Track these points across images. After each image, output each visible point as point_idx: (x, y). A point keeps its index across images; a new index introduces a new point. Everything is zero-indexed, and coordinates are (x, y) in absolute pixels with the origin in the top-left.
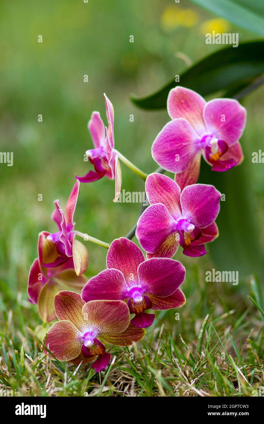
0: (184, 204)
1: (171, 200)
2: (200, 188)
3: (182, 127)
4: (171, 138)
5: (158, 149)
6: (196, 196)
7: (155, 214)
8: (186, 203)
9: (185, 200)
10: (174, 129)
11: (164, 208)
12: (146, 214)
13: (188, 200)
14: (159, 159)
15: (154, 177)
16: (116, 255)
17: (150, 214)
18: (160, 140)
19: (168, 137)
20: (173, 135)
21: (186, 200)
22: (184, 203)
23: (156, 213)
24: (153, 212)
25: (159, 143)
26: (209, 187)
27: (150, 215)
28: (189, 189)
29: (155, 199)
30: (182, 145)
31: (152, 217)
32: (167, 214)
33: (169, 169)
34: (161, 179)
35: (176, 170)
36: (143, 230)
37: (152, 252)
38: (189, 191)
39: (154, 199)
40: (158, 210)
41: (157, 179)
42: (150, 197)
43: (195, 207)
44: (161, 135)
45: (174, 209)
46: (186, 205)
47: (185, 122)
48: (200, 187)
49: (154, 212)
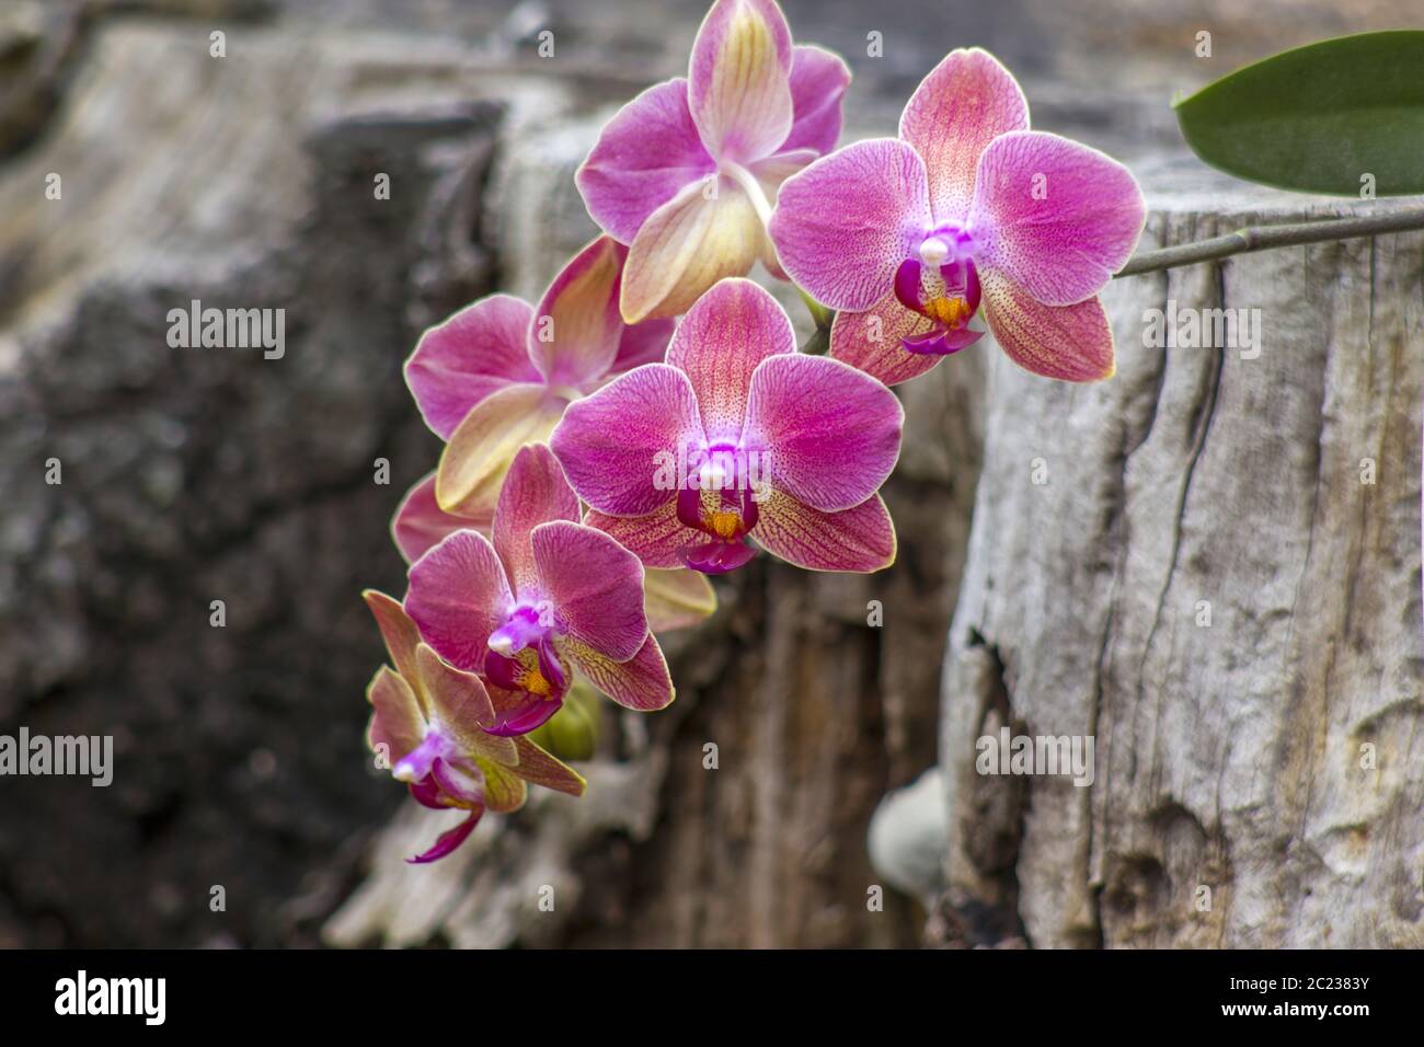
0: (756, 402)
1: (729, 376)
2: (839, 375)
3: (894, 170)
4: (843, 187)
5: (790, 205)
6: (811, 394)
7: (650, 396)
8: (762, 402)
9: (763, 392)
10: (868, 166)
11: (683, 388)
12: (624, 385)
13: (775, 395)
14: (780, 234)
15: (738, 292)
16: (521, 497)
17: (635, 389)
18: (811, 180)
19: (838, 180)
20: (854, 181)
21: (767, 391)
22: (759, 399)
23: (653, 394)
24: (645, 387)
25: (803, 187)
26: (871, 385)
27: (633, 392)
28: (794, 364)
29: (686, 354)
30: (860, 224)
31: (636, 399)
32: (684, 410)
33: (802, 282)
34: (755, 307)
35: (825, 296)
36: (580, 424)
37: (603, 508)
38: (793, 370)
39: (683, 353)
40: (662, 388)
41: (742, 302)
42: (678, 342)
43: (792, 428)
44: (821, 167)
45: (721, 404)
46: (761, 409)
47: (912, 158)
48: (837, 372)
49: (649, 387)
